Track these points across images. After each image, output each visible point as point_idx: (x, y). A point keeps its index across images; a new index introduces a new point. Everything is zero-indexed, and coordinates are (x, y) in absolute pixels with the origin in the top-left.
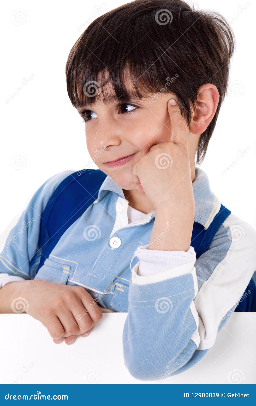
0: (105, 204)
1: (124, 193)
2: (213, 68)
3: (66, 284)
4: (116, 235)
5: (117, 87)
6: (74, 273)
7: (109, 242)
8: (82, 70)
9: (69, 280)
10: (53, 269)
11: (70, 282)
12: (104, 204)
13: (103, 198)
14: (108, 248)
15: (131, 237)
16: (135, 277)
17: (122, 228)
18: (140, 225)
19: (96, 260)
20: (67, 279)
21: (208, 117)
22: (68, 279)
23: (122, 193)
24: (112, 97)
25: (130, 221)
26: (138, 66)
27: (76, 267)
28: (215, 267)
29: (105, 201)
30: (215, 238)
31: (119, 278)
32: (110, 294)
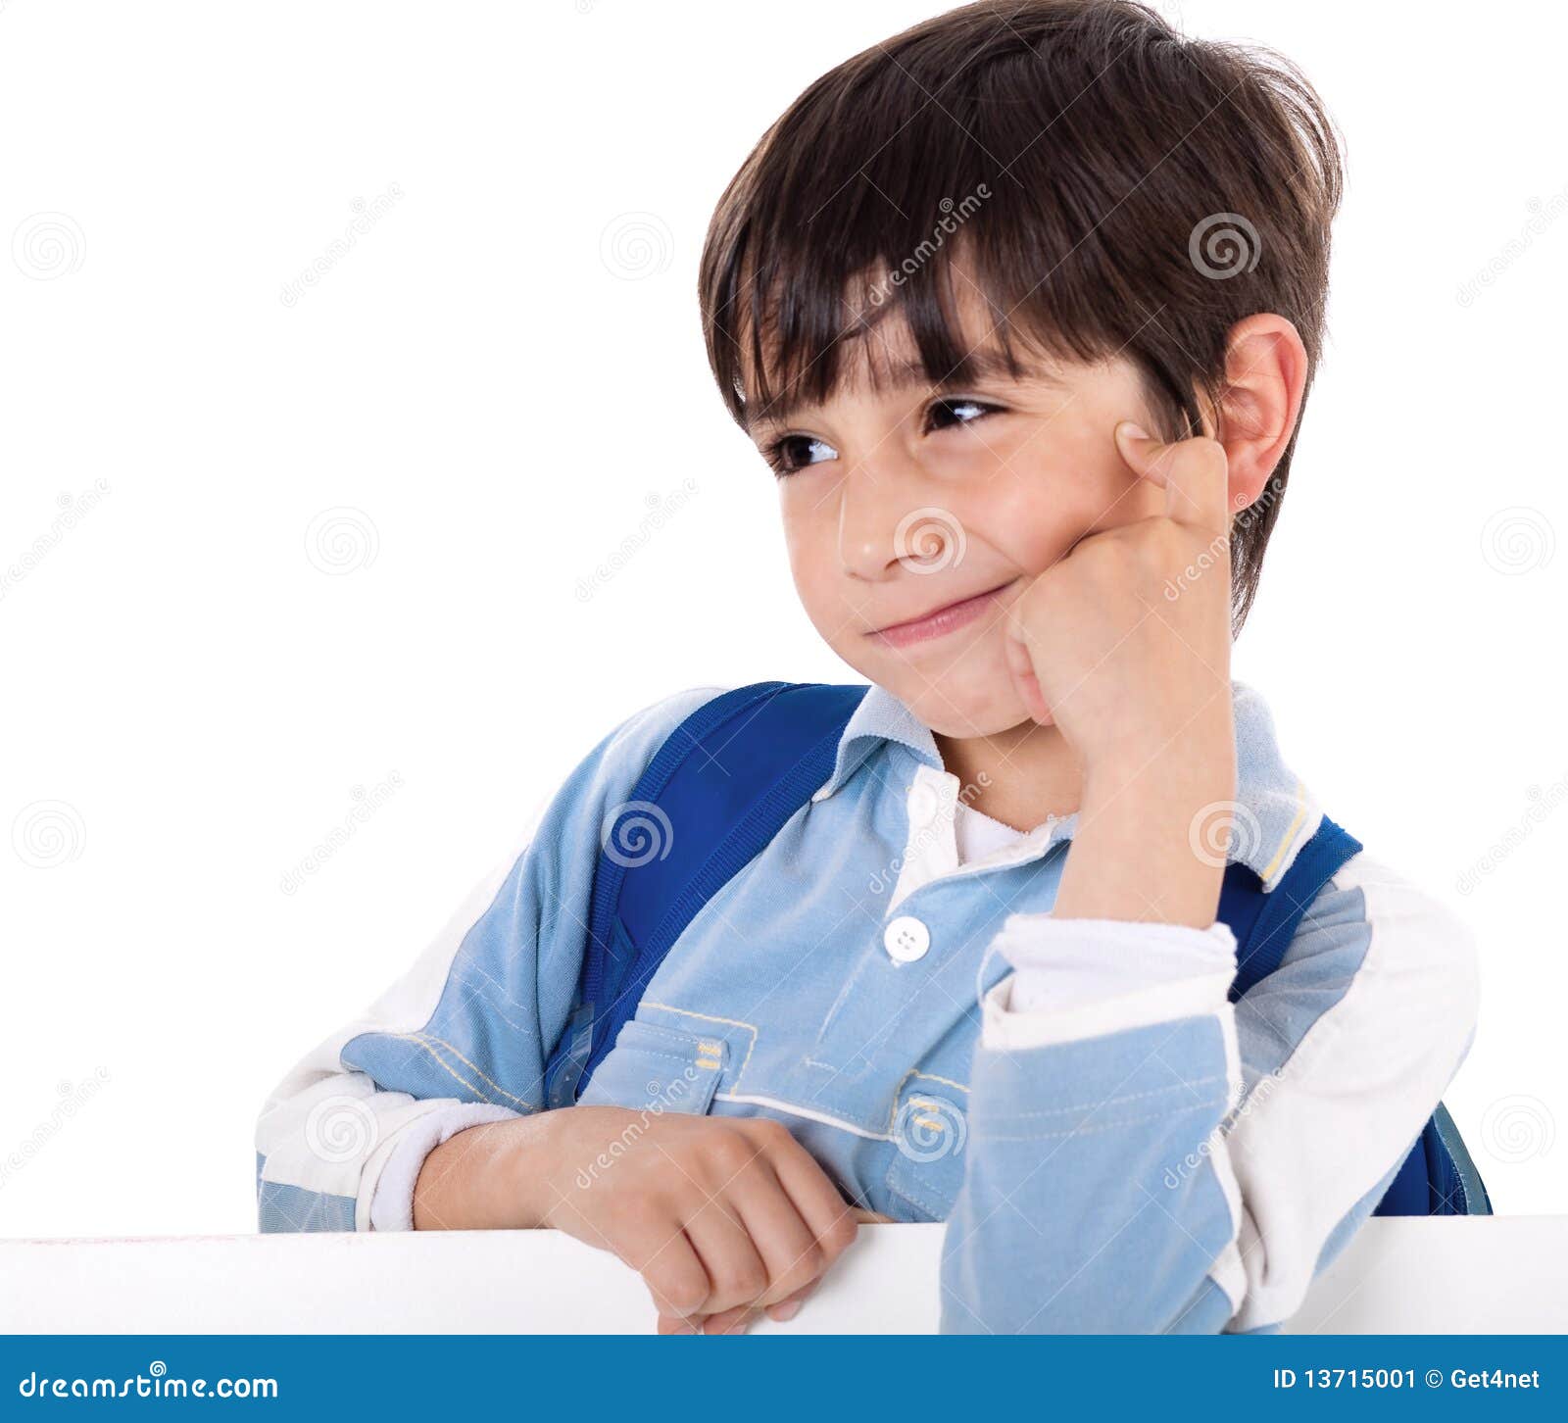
0: (863, 796)
1: (939, 749)
2: (1279, 255)
3: (709, 1113)
4: (911, 909)
5: (928, 329)
6: (744, 1066)
7: (881, 937)
8: (782, 273)
9: (719, 1097)
10: (654, 1054)
11: (723, 1102)
12: (857, 797)
13: (851, 777)
14: (880, 957)
15: (967, 921)
16: (997, 1020)
17: (931, 880)
18: (1007, 868)
19: (827, 1009)
20: (713, 1091)
21: (1267, 443)
22: (716, 1092)
23: (932, 750)
24: (906, 369)
25: (963, 858)
26: (1005, 251)
27: (752, 1043)
28: (1306, 1032)
29: (860, 790)
30: (1303, 927)
31: (923, 1077)
32: (887, 1141)
